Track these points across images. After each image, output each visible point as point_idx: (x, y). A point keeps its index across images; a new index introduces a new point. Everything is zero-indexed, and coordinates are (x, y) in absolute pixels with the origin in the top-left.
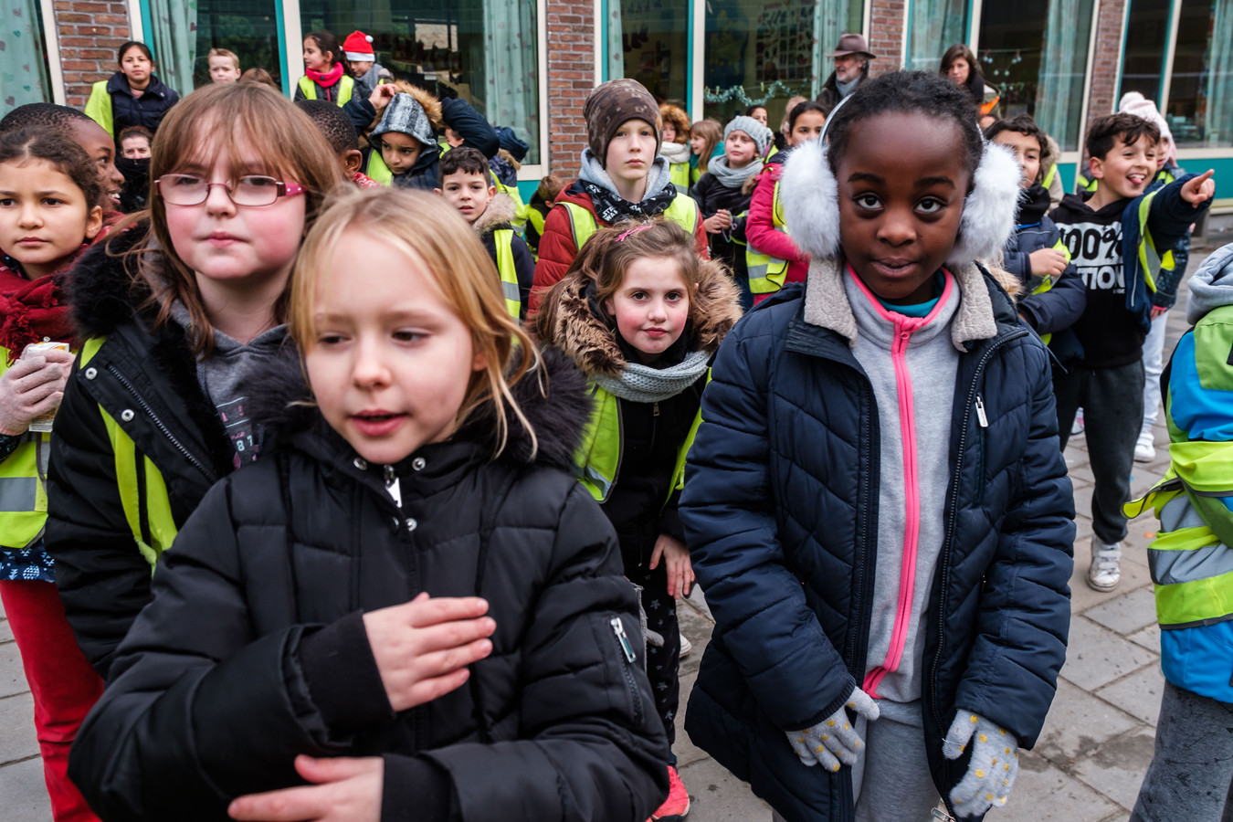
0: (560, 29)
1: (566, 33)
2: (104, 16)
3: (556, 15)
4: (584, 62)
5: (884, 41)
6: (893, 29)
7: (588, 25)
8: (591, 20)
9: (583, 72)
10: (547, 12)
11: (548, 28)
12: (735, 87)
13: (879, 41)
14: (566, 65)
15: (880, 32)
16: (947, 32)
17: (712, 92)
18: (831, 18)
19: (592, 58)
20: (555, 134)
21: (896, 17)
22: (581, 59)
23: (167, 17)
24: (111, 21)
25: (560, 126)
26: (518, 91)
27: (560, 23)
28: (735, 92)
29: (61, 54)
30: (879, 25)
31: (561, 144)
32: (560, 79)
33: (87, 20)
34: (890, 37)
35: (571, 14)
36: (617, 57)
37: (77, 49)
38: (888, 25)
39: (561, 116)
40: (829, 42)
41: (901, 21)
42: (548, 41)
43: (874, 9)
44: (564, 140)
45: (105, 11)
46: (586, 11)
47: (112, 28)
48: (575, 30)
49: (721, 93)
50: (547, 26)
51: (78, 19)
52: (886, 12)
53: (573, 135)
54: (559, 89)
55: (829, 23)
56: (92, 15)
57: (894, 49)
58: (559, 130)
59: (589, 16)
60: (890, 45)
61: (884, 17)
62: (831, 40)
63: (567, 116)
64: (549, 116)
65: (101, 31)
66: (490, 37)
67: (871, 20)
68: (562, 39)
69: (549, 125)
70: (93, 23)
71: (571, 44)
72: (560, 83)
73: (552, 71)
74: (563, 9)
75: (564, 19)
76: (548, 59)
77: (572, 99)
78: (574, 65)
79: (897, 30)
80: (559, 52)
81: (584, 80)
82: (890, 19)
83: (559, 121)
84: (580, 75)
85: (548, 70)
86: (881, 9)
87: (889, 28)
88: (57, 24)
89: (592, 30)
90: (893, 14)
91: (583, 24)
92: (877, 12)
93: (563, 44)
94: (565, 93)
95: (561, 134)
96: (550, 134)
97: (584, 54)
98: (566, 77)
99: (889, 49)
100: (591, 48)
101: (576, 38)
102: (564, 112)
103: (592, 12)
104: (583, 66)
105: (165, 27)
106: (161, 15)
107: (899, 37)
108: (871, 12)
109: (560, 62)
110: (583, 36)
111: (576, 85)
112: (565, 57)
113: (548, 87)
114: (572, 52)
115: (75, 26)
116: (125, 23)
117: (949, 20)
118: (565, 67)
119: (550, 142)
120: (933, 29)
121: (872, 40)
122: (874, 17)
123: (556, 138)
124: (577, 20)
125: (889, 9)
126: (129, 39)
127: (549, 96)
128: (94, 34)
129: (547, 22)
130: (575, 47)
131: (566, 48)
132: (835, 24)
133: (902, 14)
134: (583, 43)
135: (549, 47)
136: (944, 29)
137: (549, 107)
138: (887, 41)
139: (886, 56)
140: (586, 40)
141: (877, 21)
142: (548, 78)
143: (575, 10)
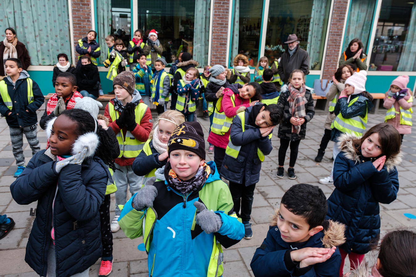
0: (216, 27)
1: (219, 28)
2: (85, 23)
3: (216, 23)
4: (224, 37)
5: (335, 31)
6: (339, 27)
7: (226, 26)
8: (227, 24)
9: (223, 40)
10: (213, 22)
11: (213, 27)
12: (279, 45)
13: (333, 31)
14: (218, 38)
15: (334, 28)
16: (364, 28)
17: (269, 47)
18: (317, 22)
19: (227, 36)
20: (213, 59)
21: (341, 23)
22: (223, 36)
23: (103, 23)
24: (87, 24)
25: (215, 57)
26: (203, 46)
27: (217, 25)
28: (278, 47)
29: (74, 33)
30: (333, 26)
31: (214, 62)
32: (216, 42)
33: (80, 24)
34: (338, 30)
35: (221, 22)
36: (237, 35)
37: (78, 32)
38: (337, 25)
39: (215, 54)
40: (315, 31)
41: (343, 24)
42: (212, 31)
43: (332, 20)
44: (215, 61)
45: (85, 22)
46: (225, 21)
47: (87, 26)
48: (221, 27)
49: (273, 47)
50: (213, 26)
51: (78, 24)
52: (337, 21)
53: (219, 60)
54: (215, 45)
55: (316, 24)
56: (82, 23)
57: (339, 34)
58: (214, 58)
59: (226, 23)
60: (338, 32)
61: (336, 23)
62: (316, 30)
63: (217, 54)
64: (211, 53)
65: (84, 27)
66: (196, 29)
67: (331, 24)
68: (217, 30)
69: (211, 56)
70: (82, 25)
71: (220, 31)
72: (215, 43)
73: (213, 40)
74: (218, 21)
75: (218, 24)
76: (212, 36)
77: (219, 49)
78: (221, 38)
79: (341, 27)
80: (216, 34)
81: (223, 43)
82: (338, 23)
83: (214, 55)
84: (222, 41)
85: (212, 39)
86: (335, 20)
87: (338, 26)
88: (73, 25)
89: (227, 27)
90: (340, 22)
91: (224, 25)
92: (333, 21)
93: (217, 32)
94: (217, 47)
95: (214, 59)
96: (211, 59)
97: (224, 35)
98: (217, 42)
99: (337, 34)
100: (227, 33)
101: (222, 30)
102: (216, 53)
103: (228, 22)
104: (223, 39)
105: (102, 26)
106: (101, 22)
107: (342, 30)
108: (331, 21)
109: (216, 37)
110: (224, 29)
111: (220, 44)
112: (218, 36)
113: (212, 45)
114: (220, 34)
115: (78, 26)
116: (91, 25)
117: (365, 23)
118: (217, 39)
119: (211, 62)
120: (359, 26)
121: (331, 31)
122: (332, 23)
123: (213, 60)
124: (222, 24)
125: (338, 20)
126: (91, 29)
127: (211, 47)
128: (82, 28)
129: (213, 25)
130: (221, 33)
131: (218, 33)
132: (318, 24)
133: (344, 22)
134: (224, 31)
135: (213, 32)
136: (363, 26)
137: (211, 51)
138: (336, 31)
139: (336, 36)
140: (225, 30)
141: (333, 24)
142: (212, 42)
143: (222, 21)
